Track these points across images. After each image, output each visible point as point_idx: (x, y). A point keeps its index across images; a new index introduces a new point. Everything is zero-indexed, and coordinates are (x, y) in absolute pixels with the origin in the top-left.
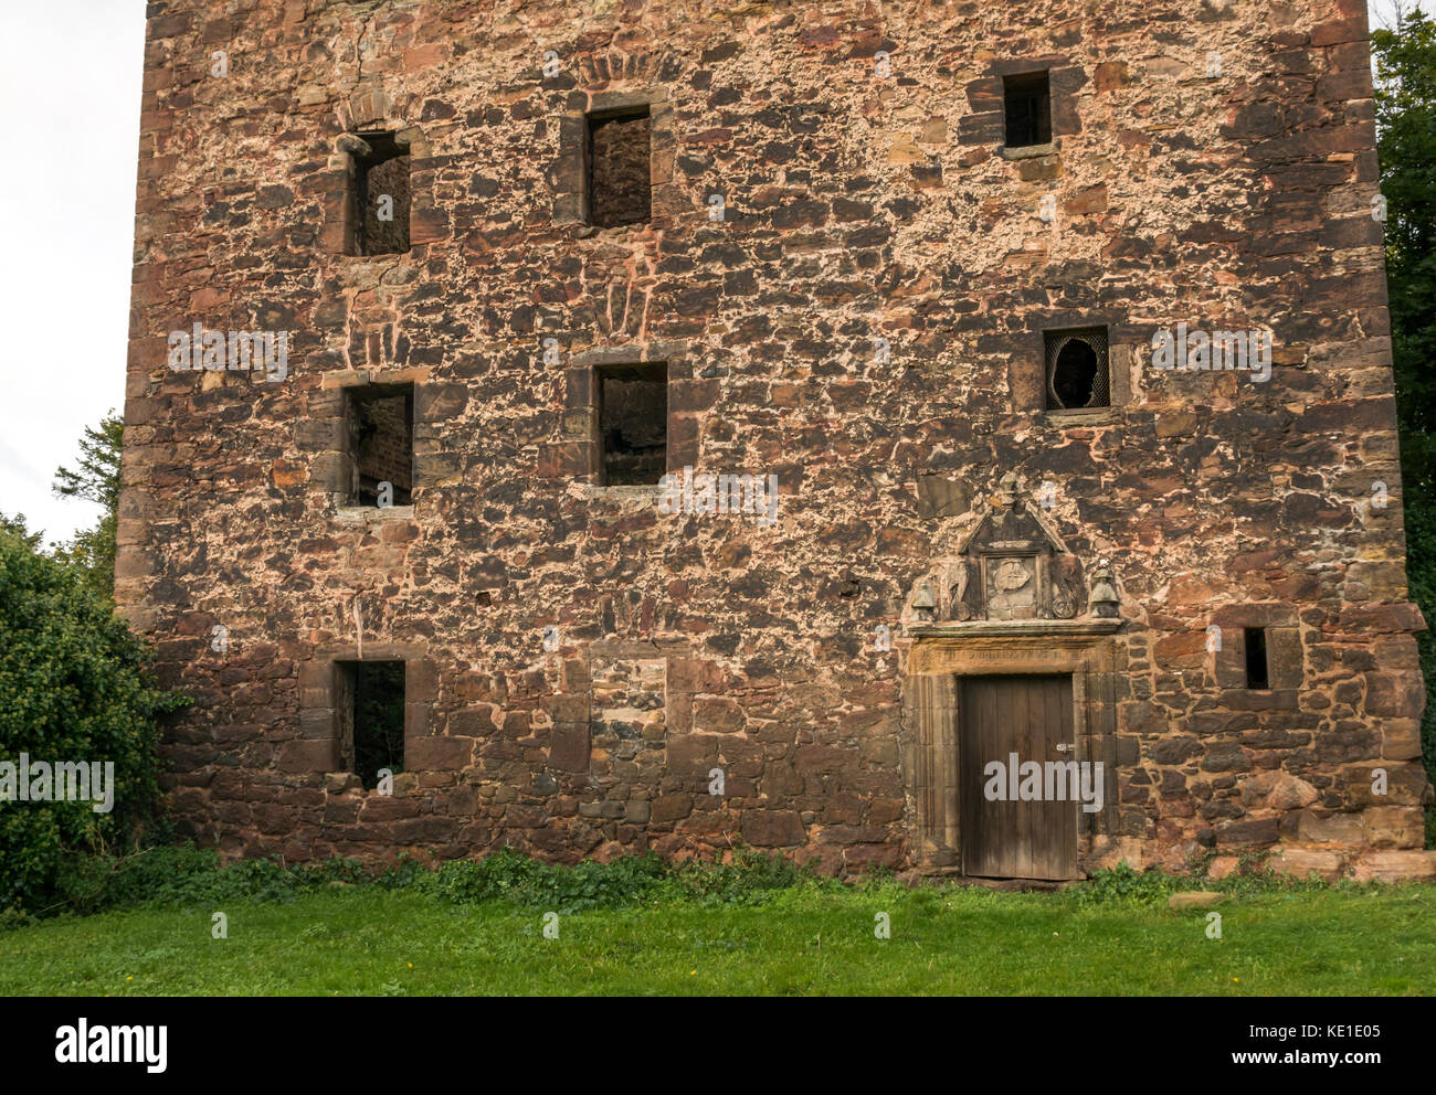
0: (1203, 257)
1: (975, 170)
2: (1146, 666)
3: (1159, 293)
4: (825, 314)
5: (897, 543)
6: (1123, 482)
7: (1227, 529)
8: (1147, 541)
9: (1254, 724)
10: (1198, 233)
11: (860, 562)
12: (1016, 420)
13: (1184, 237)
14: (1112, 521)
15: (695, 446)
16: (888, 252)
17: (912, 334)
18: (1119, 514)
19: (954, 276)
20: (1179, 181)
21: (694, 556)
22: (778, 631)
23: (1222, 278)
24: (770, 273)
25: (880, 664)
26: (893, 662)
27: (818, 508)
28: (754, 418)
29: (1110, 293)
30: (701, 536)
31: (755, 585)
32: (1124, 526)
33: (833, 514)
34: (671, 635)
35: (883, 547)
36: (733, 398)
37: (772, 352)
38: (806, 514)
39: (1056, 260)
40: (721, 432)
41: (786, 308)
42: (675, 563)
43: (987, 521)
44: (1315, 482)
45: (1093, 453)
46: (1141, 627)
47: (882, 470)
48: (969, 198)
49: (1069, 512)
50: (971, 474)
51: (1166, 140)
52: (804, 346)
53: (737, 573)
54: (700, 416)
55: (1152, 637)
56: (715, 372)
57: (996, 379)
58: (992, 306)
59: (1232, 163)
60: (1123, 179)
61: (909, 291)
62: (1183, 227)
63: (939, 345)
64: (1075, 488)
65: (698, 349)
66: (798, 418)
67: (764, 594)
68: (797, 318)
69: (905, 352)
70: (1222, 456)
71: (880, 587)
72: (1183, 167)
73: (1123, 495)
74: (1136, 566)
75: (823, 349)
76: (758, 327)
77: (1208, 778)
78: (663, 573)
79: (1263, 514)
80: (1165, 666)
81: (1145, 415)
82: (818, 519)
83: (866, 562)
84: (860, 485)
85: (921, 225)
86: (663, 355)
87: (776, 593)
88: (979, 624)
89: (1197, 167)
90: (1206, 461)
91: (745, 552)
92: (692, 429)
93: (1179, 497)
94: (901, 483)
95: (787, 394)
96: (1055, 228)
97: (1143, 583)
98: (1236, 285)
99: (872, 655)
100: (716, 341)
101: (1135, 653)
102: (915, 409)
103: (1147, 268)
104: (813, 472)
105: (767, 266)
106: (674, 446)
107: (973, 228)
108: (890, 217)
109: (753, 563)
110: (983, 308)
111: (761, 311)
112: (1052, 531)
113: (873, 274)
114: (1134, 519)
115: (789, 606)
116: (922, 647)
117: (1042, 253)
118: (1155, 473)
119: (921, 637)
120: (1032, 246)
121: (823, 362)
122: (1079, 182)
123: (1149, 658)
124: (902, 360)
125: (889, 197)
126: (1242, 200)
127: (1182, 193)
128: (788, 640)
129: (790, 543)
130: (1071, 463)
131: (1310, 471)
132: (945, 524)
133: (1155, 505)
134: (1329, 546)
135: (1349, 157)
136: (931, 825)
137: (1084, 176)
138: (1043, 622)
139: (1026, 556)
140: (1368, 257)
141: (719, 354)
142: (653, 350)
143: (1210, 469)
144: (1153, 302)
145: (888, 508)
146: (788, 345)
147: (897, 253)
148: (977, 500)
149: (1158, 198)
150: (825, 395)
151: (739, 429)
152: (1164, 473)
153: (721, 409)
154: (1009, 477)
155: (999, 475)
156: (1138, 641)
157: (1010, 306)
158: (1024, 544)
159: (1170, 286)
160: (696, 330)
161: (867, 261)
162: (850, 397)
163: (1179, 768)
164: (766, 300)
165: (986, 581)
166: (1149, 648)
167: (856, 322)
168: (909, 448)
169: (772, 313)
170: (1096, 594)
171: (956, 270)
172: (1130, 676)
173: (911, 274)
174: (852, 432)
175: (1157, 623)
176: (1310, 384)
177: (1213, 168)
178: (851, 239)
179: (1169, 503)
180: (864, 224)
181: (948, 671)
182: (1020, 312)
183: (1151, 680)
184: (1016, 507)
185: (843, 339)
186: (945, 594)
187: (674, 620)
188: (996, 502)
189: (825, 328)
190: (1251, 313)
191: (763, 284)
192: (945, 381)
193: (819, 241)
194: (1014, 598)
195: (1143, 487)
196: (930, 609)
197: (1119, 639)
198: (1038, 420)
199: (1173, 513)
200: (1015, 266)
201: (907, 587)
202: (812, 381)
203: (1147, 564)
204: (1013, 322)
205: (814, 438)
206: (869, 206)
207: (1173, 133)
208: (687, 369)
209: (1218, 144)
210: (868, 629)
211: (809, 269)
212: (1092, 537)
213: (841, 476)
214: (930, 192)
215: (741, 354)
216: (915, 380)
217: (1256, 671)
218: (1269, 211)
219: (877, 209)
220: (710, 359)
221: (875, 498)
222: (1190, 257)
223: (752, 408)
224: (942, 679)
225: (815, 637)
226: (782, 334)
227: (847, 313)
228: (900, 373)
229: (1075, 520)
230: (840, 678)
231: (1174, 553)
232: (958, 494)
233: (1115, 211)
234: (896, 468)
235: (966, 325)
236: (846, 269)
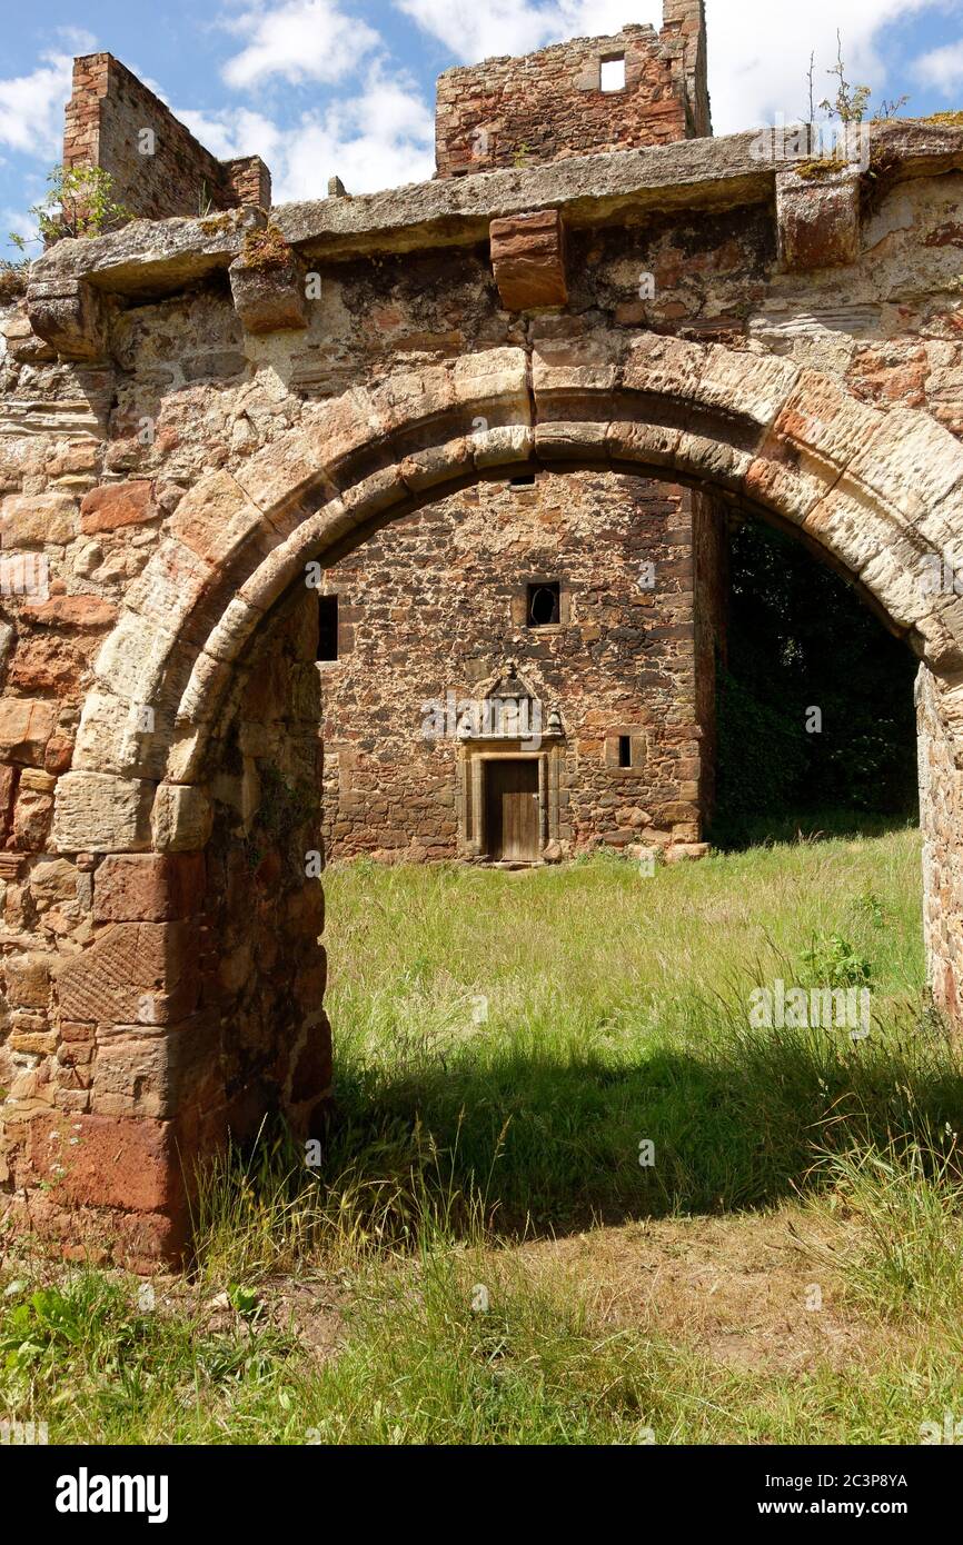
0: (607, 547)
1: (496, 497)
2: (574, 756)
3: (585, 566)
4: (419, 572)
6: (565, 664)
7: (614, 688)
8: (576, 694)
9: (622, 785)
10: (604, 535)
12: (514, 631)
13: (599, 537)
14: (558, 683)
15: (353, 641)
16: (451, 540)
17: (463, 584)
18: (563, 680)
19: (485, 554)
20: (596, 507)
21: (352, 699)
22: (395, 738)
23: (615, 559)
24: (392, 550)
25: (445, 755)
27: (415, 675)
28: (384, 627)
29: (562, 566)
30: (356, 689)
31: (384, 714)
32: (565, 686)
33: (422, 678)
34: (341, 741)
36: (371, 616)
37: (391, 592)
38: (409, 678)
39: (535, 547)
40: (366, 634)
41: (399, 568)
42: (342, 703)
43: (499, 682)
44: (656, 665)
45: (551, 649)
46: (572, 737)
47: (447, 656)
48: (492, 511)
49: (538, 677)
50: (491, 658)
51: (592, 486)
52: (408, 589)
53: (375, 708)
54: (355, 625)
56: (362, 603)
57: (504, 609)
58: (503, 571)
59: (622, 499)
60: (569, 505)
61: (461, 561)
62: (597, 531)
63: (476, 590)
64: (542, 666)
65: (353, 589)
66: (405, 628)
67: (388, 720)
68: (405, 575)
69: (459, 594)
70: (612, 651)
72: (598, 500)
73: (565, 670)
74: (570, 706)
75: (418, 591)
76: (386, 578)
77: (600, 810)
78: (336, 708)
79: (633, 680)
80: (582, 756)
81: (576, 630)
82: (415, 681)
84: (436, 663)
85: (468, 526)
86: (335, 592)
87: (394, 718)
89: (605, 501)
90: (605, 653)
91: (379, 698)
92: (351, 632)
93: (591, 671)
94: (457, 662)
95: (400, 615)
96: (535, 530)
97: (573, 715)
98: (622, 563)
99: (442, 750)
100: (363, 585)
101: (569, 750)
102: (464, 625)
103: (579, 553)
104: (413, 656)
105: (389, 546)
106: (342, 641)
107: (494, 528)
108: (452, 521)
109: (382, 703)
110: (499, 571)
111: (386, 570)
112: (530, 688)
113: (443, 551)
114: (570, 683)
115: (401, 725)
117: (529, 543)
118: (580, 660)
120: (523, 539)
121: (418, 598)
122: (548, 505)
124: (458, 598)
125: (452, 510)
126: (626, 519)
127: (598, 514)
128: (400, 743)
129: (401, 693)
130: (539, 653)
131: (653, 659)
132: (478, 684)
133: (580, 675)
134: (660, 698)
135: (677, 498)
136: (469, 835)
137: (550, 503)
140: (685, 550)
141: (365, 592)
142: (330, 589)
143: (606, 658)
144: (582, 570)
145: (450, 674)
146: (400, 588)
147: (455, 541)
148: (494, 672)
149: (586, 516)
150: (419, 616)
151: (375, 633)
152: (585, 659)
153: (366, 622)
154: (509, 661)
155: (506, 659)
156: (570, 744)
157: (512, 571)
158: (516, 694)
159: (590, 563)
160: (353, 580)
161: (440, 545)
162: (431, 617)
163: (588, 806)
164: (388, 564)
167: (435, 577)
168: (461, 645)
169: (391, 571)
170: (550, 721)
171: (485, 551)
173: (463, 552)
174: (432, 635)
176: (655, 616)
177: (613, 501)
178: (433, 531)
179: (586, 675)
180: (439, 524)
181: (480, 759)
182: (517, 574)
183: (576, 763)
184: (513, 676)
185: (428, 586)
187: (342, 733)
188: (503, 672)
189: (419, 581)
190: (629, 577)
191: (387, 555)
192: (479, 610)
193: (416, 533)
195: (574, 666)
198: (524, 631)
199: (588, 680)
200: (515, 549)
202: (412, 609)
203: (575, 705)
204: (514, 580)
205: (412, 638)
206: (442, 514)
207: (594, 482)
208: (348, 599)
209: (616, 488)
211: (410, 548)
212: (549, 691)
213: (427, 658)
214: (473, 508)
215: (376, 592)
216: (465, 608)
217: (625, 761)
218: (640, 525)
219: (446, 516)
220: (360, 595)
222: (600, 548)
223: (382, 622)
224: (477, 764)
225: (413, 741)
226: (396, 583)
227: (430, 571)
228: (456, 605)
229: (541, 682)
230: (428, 763)
231: (588, 699)
232: (485, 668)
233: (565, 522)
234: (454, 655)
235: (490, 580)
236: (429, 548)
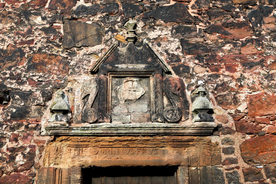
2: (234, 161)
5: (43, 63)
6: (212, 30)
11: (12, 77)
14: (205, 55)
18: (210, 50)
26: (31, 157)
32: (214, 58)
35: (33, 66)
43: (114, 50)
45: (190, 11)
46: (230, 131)
47: (36, 14)
49: (174, 47)
50: (103, 20)
55: (238, 139)
64: (177, 31)
71: (26, 96)
73: (211, 38)
74: (224, 86)
80: (249, 161)
83: (18, 78)
84: (20, 23)
88: (105, 125)
90: (266, 20)
93: (252, 41)
94: (51, 24)
97: (230, 98)
99: (13, 150)
101: (226, 151)
112: (162, 59)
114: (221, 54)
116: (57, 144)
118: (232, 25)
119: (57, 136)
123: (237, 154)
130: (175, 16)
132: (82, 52)
133: (235, 45)
138: (156, 124)
139: (142, 76)
145: (39, 39)
148: (107, 37)
152: (240, 25)
154: (131, 21)
155: (124, 21)
156: (227, 141)
158: (141, 67)
165: (111, 94)
166: (236, 147)
170: (197, 104)
172: (223, 169)
175: (241, 128)
179: (244, 45)
181: (77, 163)
183: (240, 172)
184: (136, 41)
186: (78, 101)
188: (121, 38)
194: (133, 107)
195: (226, 34)
196: (65, 112)
197: (214, 139)
199: (248, 51)
201: (48, 97)
203: (233, 85)
210: (12, 129)
212: (191, 65)
221: (30, 32)
224: (71, 171)
229: (179, 53)
231: (250, 78)
232: (93, 31)
234: (49, 14)
